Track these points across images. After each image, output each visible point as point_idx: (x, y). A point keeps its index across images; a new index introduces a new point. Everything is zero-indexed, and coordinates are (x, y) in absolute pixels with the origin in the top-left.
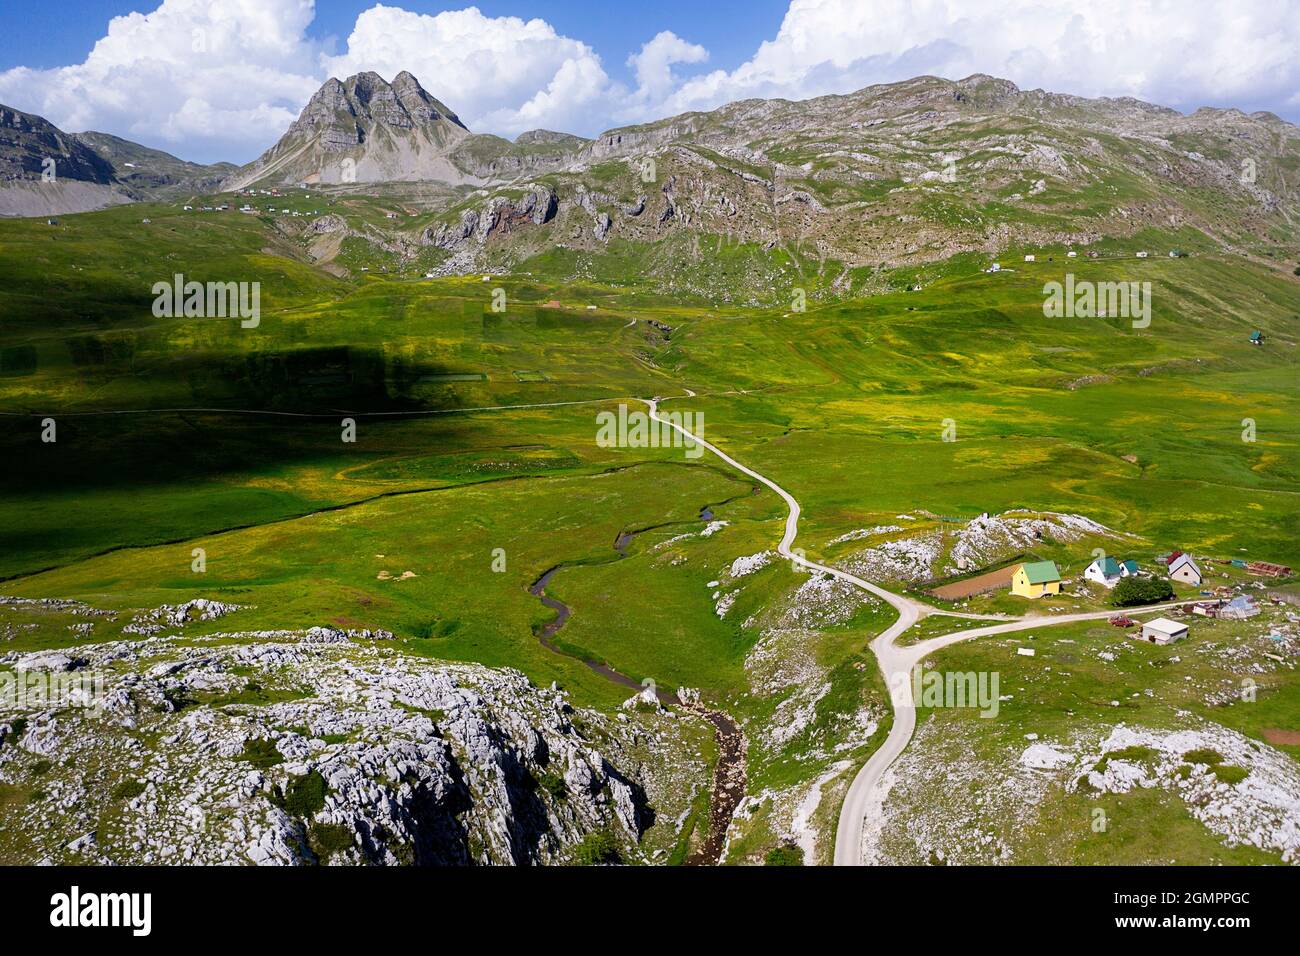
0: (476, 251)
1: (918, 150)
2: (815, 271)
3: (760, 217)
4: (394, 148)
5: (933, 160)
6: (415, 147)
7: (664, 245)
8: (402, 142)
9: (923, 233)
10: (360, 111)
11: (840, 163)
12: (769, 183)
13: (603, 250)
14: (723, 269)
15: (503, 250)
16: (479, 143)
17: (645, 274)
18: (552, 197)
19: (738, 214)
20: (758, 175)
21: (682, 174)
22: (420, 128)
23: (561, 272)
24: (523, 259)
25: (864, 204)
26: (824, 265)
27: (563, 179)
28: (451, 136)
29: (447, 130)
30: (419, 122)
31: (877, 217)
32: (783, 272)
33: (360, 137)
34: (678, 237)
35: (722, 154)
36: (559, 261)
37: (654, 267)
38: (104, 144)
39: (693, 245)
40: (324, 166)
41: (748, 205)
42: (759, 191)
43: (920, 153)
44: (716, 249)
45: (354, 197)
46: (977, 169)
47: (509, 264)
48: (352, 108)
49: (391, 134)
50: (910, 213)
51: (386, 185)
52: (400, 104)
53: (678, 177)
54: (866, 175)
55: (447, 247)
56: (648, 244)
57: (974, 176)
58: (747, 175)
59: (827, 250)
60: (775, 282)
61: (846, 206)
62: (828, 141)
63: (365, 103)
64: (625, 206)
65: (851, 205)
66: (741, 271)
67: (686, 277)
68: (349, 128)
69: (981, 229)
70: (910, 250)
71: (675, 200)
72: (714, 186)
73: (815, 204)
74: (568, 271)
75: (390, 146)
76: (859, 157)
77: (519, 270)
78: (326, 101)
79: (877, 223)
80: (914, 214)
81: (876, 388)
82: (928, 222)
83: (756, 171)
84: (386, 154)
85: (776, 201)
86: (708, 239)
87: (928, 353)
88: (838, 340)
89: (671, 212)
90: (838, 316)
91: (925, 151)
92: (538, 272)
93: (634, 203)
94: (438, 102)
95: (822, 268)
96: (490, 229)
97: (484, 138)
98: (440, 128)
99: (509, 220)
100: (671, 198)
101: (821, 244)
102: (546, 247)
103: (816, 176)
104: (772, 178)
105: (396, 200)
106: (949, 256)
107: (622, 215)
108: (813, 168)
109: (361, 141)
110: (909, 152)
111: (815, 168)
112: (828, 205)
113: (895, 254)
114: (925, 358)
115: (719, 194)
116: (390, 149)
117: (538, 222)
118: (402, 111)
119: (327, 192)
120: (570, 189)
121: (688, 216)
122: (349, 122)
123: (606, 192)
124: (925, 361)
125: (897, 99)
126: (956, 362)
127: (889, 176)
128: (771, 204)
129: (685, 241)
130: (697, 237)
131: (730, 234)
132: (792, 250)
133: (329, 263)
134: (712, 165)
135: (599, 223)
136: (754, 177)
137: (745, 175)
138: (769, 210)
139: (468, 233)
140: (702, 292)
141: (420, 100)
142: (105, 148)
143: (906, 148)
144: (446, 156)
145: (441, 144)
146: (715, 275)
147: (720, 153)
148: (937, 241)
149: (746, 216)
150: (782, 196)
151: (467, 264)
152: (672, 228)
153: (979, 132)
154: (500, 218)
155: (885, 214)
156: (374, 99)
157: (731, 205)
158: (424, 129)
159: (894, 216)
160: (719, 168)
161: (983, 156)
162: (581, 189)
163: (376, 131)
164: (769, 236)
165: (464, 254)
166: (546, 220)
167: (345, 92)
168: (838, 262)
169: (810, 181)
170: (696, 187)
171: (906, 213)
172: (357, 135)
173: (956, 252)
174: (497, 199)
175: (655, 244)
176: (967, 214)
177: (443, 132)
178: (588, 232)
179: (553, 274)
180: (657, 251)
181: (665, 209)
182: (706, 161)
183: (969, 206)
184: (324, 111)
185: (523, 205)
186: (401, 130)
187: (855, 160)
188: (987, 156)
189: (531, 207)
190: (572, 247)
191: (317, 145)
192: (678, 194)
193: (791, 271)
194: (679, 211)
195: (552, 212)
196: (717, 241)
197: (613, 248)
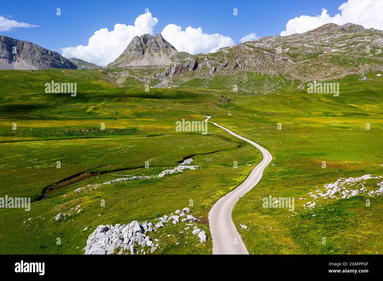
0: (169, 80)
1: (329, 44)
2: (290, 84)
3: (269, 66)
4: (153, 56)
5: (335, 47)
6: (160, 56)
7: (234, 76)
8: (156, 54)
9: (333, 69)
10: (144, 45)
11: (299, 48)
12: (273, 55)
13: (212, 79)
14: (255, 83)
15: (178, 80)
16: (180, 54)
17: (227, 86)
18: (196, 62)
19: (261, 65)
20: (268, 52)
21: (241, 53)
22: (162, 50)
23: (197, 86)
24: (185, 82)
25: (309, 60)
26: (294, 81)
27: (200, 56)
28: (171, 52)
29: (170, 50)
30: (162, 48)
31: (314, 64)
32: (278, 84)
33: (143, 53)
34: (239, 74)
35: (256, 46)
36: (197, 82)
37: (230, 84)
38: (76, 61)
39: (244, 76)
40: (131, 61)
41: (265, 62)
42: (269, 57)
43: (330, 44)
44: (253, 77)
45: (139, 70)
46: (353, 47)
47: (179, 84)
48: (141, 44)
49: (153, 52)
50: (327, 62)
51: (149, 66)
52: (156, 43)
53: (240, 54)
54: (310, 51)
55: (160, 79)
56: (228, 76)
57: (352, 50)
58: (265, 52)
59: (295, 76)
60: (274, 88)
61: (302, 61)
62: (295, 42)
63: (146, 43)
64: (221, 64)
65: (304, 61)
66: (262, 84)
67: (241, 86)
68: (140, 50)
69: (357, 66)
70: (328, 75)
71: (239, 62)
72: (253, 56)
73: (290, 61)
74: (199, 85)
75: (152, 55)
76: (307, 46)
77: (182, 85)
78: (134, 43)
79: (314, 66)
80: (329, 62)
81: (319, 114)
82: (335, 65)
83: (268, 51)
84: (151, 58)
85: (275, 60)
86: (250, 74)
87: (341, 104)
88: (300, 100)
89: (237, 66)
90: (300, 93)
91: (331, 44)
92: (188, 86)
93: (224, 63)
94: (168, 43)
95: (293, 82)
96: (174, 73)
97: (181, 53)
98: (168, 50)
99: (181, 70)
100: (237, 61)
101: (292, 74)
102: (193, 78)
103: (290, 52)
104: (274, 53)
105: (152, 70)
106: (344, 76)
107: (220, 67)
108: (289, 49)
109: (143, 54)
110: (325, 44)
111: (290, 50)
112: (295, 61)
113: (321, 77)
114: (340, 106)
115: (255, 59)
116: (152, 56)
117: (190, 70)
118: (157, 45)
119: (131, 68)
120: (202, 59)
121: (243, 67)
122: (140, 48)
123: (214, 60)
124: (340, 107)
125: (320, 31)
126: (355, 107)
127: (318, 52)
128: (274, 62)
129: (242, 75)
130: (246, 74)
131: (258, 72)
132: (281, 77)
133: (120, 84)
134: (252, 50)
135: (211, 70)
136: (267, 53)
137: (264, 52)
138: (273, 64)
139: (167, 75)
140: (247, 91)
141: (162, 42)
142: (76, 62)
143: (324, 43)
144: (169, 58)
145: (168, 55)
146: (252, 86)
147: (255, 46)
148: (339, 71)
149: (264, 66)
150: (278, 59)
151: (165, 84)
152: (237, 71)
153: (352, 37)
154: (178, 69)
155: (317, 63)
156: (149, 42)
157: (259, 62)
158: (163, 51)
159: (321, 64)
160: (255, 50)
161: (355, 43)
162: (206, 59)
163: (148, 51)
164: (272, 72)
165: (165, 81)
166: (194, 69)
167: (140, 40)
168: (299, 80)
169: (288, 54)
170: (246, 57)
171: (325, 62)
172: (142, 52)
173: (347, 75)
174: (177, 63)
175: (231, 76)
176: (350, 61)
177: (169, 51)
178: (207, 73)
179: (194, 86)
180: (232, 78)
181: (235, 64)
182: (250, 48)
183: (351, 59)
184: (133, 46)
185: (186, 65)
186: (156, 51)
187: (305, 47)
188: (357, 43)
189: (188, 65)
190: (201, 78)
191: (130, 56)
192: (240, 60)
193: (281, 84)
194: (240, 65)
195: (196, 67)
196: (253, 75)
197: (216, 78)
